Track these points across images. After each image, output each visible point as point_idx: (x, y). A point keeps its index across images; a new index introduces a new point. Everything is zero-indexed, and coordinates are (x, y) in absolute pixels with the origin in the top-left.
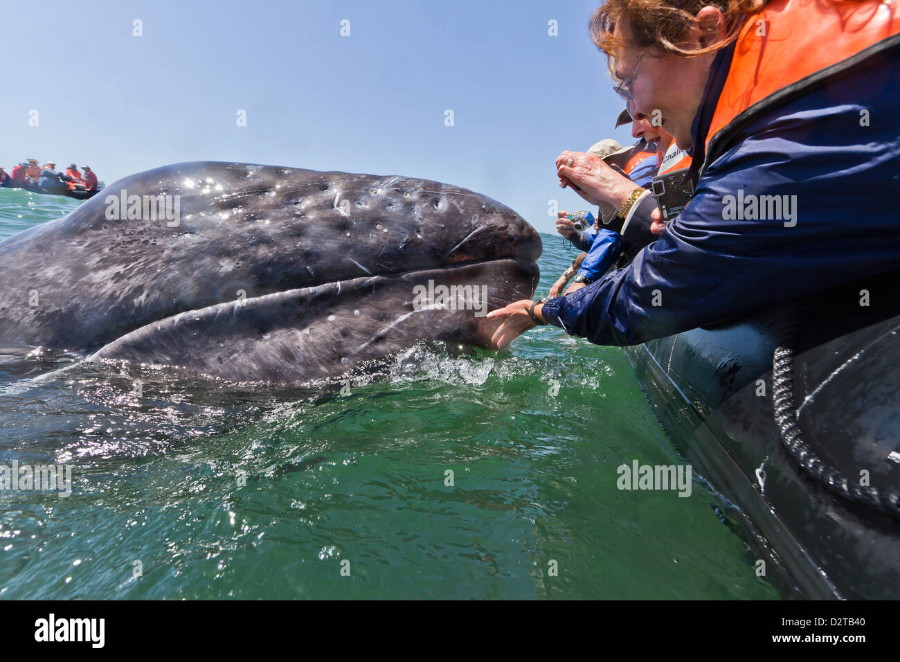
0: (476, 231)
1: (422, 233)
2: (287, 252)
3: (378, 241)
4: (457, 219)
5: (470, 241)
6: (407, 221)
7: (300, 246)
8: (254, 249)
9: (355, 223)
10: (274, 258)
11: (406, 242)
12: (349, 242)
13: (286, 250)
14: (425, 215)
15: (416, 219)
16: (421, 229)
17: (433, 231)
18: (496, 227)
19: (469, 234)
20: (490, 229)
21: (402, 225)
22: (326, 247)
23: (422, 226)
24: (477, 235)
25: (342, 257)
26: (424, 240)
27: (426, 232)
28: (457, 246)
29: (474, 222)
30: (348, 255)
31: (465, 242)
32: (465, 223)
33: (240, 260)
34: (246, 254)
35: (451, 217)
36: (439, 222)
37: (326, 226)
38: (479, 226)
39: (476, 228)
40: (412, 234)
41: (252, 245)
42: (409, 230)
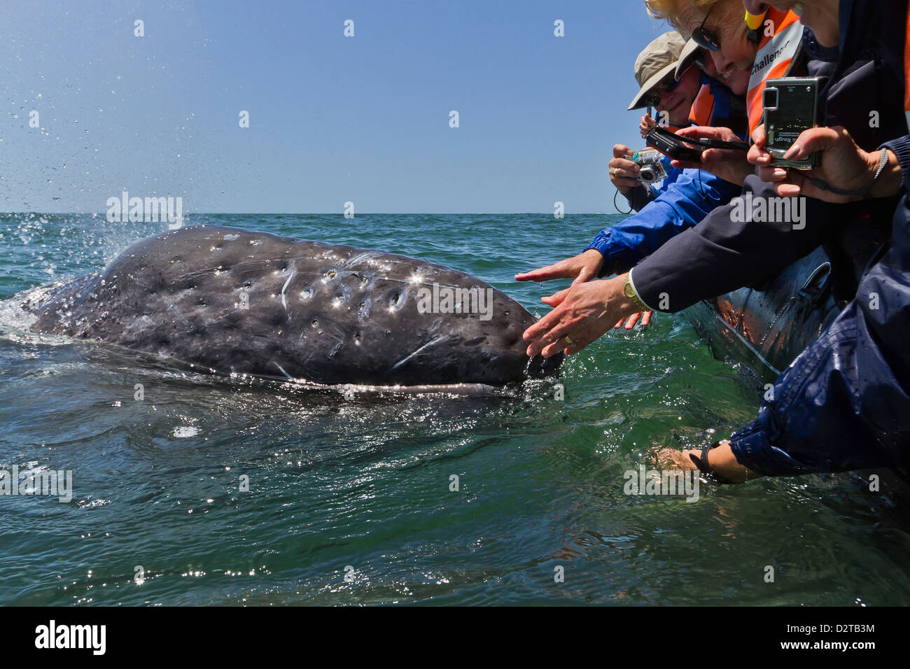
0: (432, 343)
1: (362, 339)
2: (215, 348)
3: (306, 345)
4: (412, 322)
5: (420, 357)
6: (347, 321)
7: (230, 342)
8: (188, 340)
9: (290, 318)
10: (203, 353)
11: (338, 349)
12: (278, 342)
13: (215, 344)
14: (371, 314)
15: (360, 319)
16: (362, 333)
17: (375, 338)
18: (462, 339)
19: (420, 347)
20: (455, 341)
21: (339, 325)
22: (253, 345)
23: (363, 329)
24: (432, 348)
25: (268, 360)
26: (363, 349)
27: (366, 337)
28: (402, 362)
29: (431, 330)
30: (274, 358)
31: (414, 356)
32: (420, 330)
33: (175, 351)
34: (182, 345)
35: (405, 319)
36: (384, 324)
37: (260, 320)
38: (438, 337)
39: (432, 339)
40: (349, 338)
41: (188, 334)
42: (346, 332)
